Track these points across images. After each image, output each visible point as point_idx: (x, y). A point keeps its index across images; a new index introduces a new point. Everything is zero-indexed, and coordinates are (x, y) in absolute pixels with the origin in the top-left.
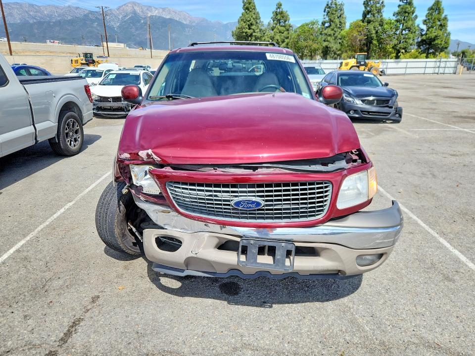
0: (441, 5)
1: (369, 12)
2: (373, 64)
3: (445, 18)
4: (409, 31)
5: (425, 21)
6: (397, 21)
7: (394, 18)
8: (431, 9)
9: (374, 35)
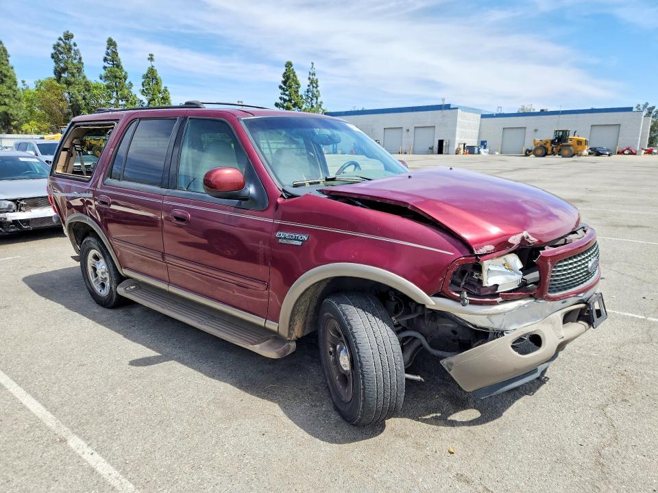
0: (157, 75)
1: (64, 70)
2: (93, 142)
3: (166, 90)
4: (127, 101)
5: (143, 91)
6: (108, 87)
7: (103, 83)
8: (146, 77)
9: (82, 102)
